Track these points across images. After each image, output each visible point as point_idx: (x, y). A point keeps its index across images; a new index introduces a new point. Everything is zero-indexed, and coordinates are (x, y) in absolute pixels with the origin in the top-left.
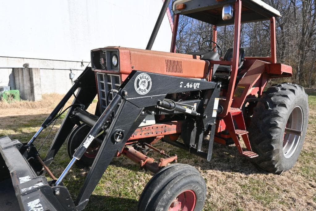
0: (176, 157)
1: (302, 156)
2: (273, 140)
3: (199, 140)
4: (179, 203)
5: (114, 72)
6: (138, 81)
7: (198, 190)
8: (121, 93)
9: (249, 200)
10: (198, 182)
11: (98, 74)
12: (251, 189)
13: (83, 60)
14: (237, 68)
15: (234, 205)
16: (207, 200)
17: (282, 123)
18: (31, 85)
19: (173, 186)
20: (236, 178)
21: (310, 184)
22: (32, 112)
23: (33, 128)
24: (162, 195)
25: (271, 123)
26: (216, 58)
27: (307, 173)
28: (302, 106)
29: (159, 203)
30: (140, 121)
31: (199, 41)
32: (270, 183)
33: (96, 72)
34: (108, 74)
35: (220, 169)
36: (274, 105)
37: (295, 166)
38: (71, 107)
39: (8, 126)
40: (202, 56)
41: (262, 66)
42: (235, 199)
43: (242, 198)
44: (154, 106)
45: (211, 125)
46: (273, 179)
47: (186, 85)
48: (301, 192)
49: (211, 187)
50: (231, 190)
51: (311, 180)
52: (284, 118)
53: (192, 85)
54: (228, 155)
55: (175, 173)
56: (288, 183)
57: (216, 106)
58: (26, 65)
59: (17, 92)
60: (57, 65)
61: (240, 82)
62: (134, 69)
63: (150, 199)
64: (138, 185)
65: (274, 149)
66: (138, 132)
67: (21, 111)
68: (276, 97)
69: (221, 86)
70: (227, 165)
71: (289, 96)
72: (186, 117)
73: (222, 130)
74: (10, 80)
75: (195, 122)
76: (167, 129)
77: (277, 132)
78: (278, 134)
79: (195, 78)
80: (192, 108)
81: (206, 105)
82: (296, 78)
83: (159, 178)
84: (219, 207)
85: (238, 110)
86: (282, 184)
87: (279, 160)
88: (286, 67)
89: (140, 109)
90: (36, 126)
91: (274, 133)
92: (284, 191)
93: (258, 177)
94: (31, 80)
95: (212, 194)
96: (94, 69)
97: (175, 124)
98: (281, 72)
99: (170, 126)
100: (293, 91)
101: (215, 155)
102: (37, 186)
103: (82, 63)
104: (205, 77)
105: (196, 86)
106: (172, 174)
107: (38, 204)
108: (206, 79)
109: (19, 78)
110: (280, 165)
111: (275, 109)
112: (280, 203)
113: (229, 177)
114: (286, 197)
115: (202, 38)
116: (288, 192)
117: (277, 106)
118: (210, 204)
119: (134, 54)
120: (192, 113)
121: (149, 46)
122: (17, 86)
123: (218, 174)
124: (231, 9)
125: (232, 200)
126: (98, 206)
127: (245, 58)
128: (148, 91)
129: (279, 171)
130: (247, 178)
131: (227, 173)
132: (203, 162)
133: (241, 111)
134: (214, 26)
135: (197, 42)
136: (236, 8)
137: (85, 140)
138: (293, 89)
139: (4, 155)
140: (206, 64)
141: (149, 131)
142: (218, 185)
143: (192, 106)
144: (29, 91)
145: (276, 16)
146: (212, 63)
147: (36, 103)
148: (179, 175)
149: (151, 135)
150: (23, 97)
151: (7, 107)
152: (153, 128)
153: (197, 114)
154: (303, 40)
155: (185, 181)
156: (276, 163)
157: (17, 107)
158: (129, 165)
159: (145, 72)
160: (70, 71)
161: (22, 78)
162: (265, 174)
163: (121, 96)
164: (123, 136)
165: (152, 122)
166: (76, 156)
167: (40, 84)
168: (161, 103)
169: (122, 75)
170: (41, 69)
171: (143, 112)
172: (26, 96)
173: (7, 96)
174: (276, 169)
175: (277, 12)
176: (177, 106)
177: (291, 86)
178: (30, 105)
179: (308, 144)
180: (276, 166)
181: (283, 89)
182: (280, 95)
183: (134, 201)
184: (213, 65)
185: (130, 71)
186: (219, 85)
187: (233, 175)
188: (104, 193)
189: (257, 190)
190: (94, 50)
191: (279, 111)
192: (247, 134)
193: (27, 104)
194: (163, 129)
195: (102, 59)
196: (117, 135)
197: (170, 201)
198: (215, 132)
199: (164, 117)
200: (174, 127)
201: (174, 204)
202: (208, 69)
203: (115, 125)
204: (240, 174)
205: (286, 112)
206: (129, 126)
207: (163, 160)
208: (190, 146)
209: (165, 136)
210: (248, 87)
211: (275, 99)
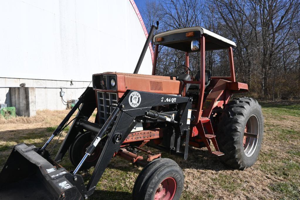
0: (160, 155)
1: (262, 156)
2: (235, 141)
3: (178, 143)
4: (164, 190)
5: (112, 91)
6: (132, 97)
7: (178, 177)
8: (120, 106)
9: (219, 189)
10: (177, 171)
11: (98, 92)
12: (220, 181)
13: (72, 80)
14: (204, 86)
15: (206, 192)
16: (185, 190)
17: (241, 128)
18: (27, 103)
19: (159, 173)
20: (208, 174)
21: (266, 177)
22: (28, 127)
23: (33, 140)
24: (152, 179)
25: (233, 128)
26: (188, 79)
27: (265, 168)
28: (256, 114)
29: (150, 186)
30: (132, 128)
31: (175, 60)
32: (235, 176)
33: (96, 91)
34: (107, 93)
35: (195, 168)
36: (234, 114)
37: (255, 163)
38: (76, 119)
39: (10, 138)
40: (178, 77)
41: (224, 84)
42: (207, 189)
43: (213, 188)
44: (142, 116)
45: (186, 131)
46: (238, 174)
47: (166, 100)
48: (259, 182)
49: (188, 181)
50: (204, 183)
51: (268, 173)
52: (242, 124)
53: (170, 100)
54: (202, 157)
55: (160, 164)
56: (249, 176)
57: (189, 116)
58: (23, 85)
59: (13, 109)
60: (49, 84)
61: (208, 97)
62: (127, 89)
63: (143, 183)
64: (129, 181)
65: (236, 149)
66: (130, 137)
67: (18, 126)
68: (235, 108)
69: (192, 100)
70: (201, 165)
71: (245, 107)
72: (166, 125)
73: (195, 135)
74: (6, 99)
75: (173, 129)
76: (152, 135)
77: (238, 135)
78: (238, 137)
79: (172, 94)
80: (171, 117)
81: (182, 115)
82: (261, 93)
83: (149, 168)
84: (195, 195)
85: (207, 119)
86: (244, 177)
87: (241, 157)
88: (242, 85)
89: (133, 118)
90: (35, 138)
91: (235, 135)
92: (246, 182)
93: (226, 172)
94: (27, 97)
95: (189, 186)
96: (95, 89)
97: (158, 130)
98: (239, 89)
99: (154, 132)
100: (248, 103)
101: (191, 158)
102: (62, 174)
103: (71, 82)
104: (180, 93)
105: (173, 100)
106: (158, 165)
107: (66, 184)
108: (181, 95)
109: (15, 97)
110: (242, 162)
111: (235, 117)
112: (242, 190)
113: (202, 173)
114: (246, 186)
115: (177, 58)
116: (248, 182)
117: (236, 115)
118: (187, 193)
119: (128, 77)
120: (171, 121)
121: (136, 71)
122: (13, 104)
123: (195, 171)
124: (198, 43)
125: (205, 189)
126: (99, 197)
127: (212, 78)
128: (138, 105)
129: (242, 168)
130: (217, 173)
131: (201, 170)
132: (182, 163)
133: (209, 119)
134: (186, 52)
135: (173, 61)
136: (201, 42)
137: (94, 141)
138: (248, 101)
139: (26, 156)
140: (181, 84)
141: (138, 136)
142: (194, 180)
143: (171, 116)
144: (25, 108)
145: (232, 46)
146: (186, 82)
147: (31, 118)
148: (163, 165)
149: (140, 139)
150: (18, 114)
151: (4, 123)
152: (141, 134)
153: (175, 122)
154: (264, 60)
155: (167, 170)
156: (239, 161)
157: (14, 123)
158: (120, 167)
159: (136, 91)
160: (60, 89)
161: (18, 96)
162: (231, 170)
163: (120, 109)
164: (121, 138)
165: (141, 129)
166: (88, 152)
167: (35, 102)
168: (148, 113)
169: (119, 93)
170: (36, 88)
171: (134, 121)
172: (22, 112)
173: (5, 113)
174: (239, 165)
175: (233, 44)
176: (160, 116)
177: (247, 99)
178: (26, 121)
179: (268, 147)
180: (239, 163)
181: (240, 102)
182: (239, 106)
183: (127, 193)
184: (186, 84)
185: (125, 90)
186: (191, 99)
187: (206, 172)
188: (102, 188)
189: (225, 182)
190: (95, 74)
191: (238, 119)
192: (215, 137)
193: (23, 119)
194: (149, 135)
195: (103, 81)
196: (117, 137)
197: (157, 184)
198: (190, 137)
199: (149, 125)
200: (157, 133)
201: (160, 189)
202: (182, 87)
203: (115, 130)
204: (212, 171)
205: (243, 120)
206: (125, 130)
207: (150, 156)
208: (171, 148)
209: (151, 140)
210: (213, 101)
211: (235, 110)
